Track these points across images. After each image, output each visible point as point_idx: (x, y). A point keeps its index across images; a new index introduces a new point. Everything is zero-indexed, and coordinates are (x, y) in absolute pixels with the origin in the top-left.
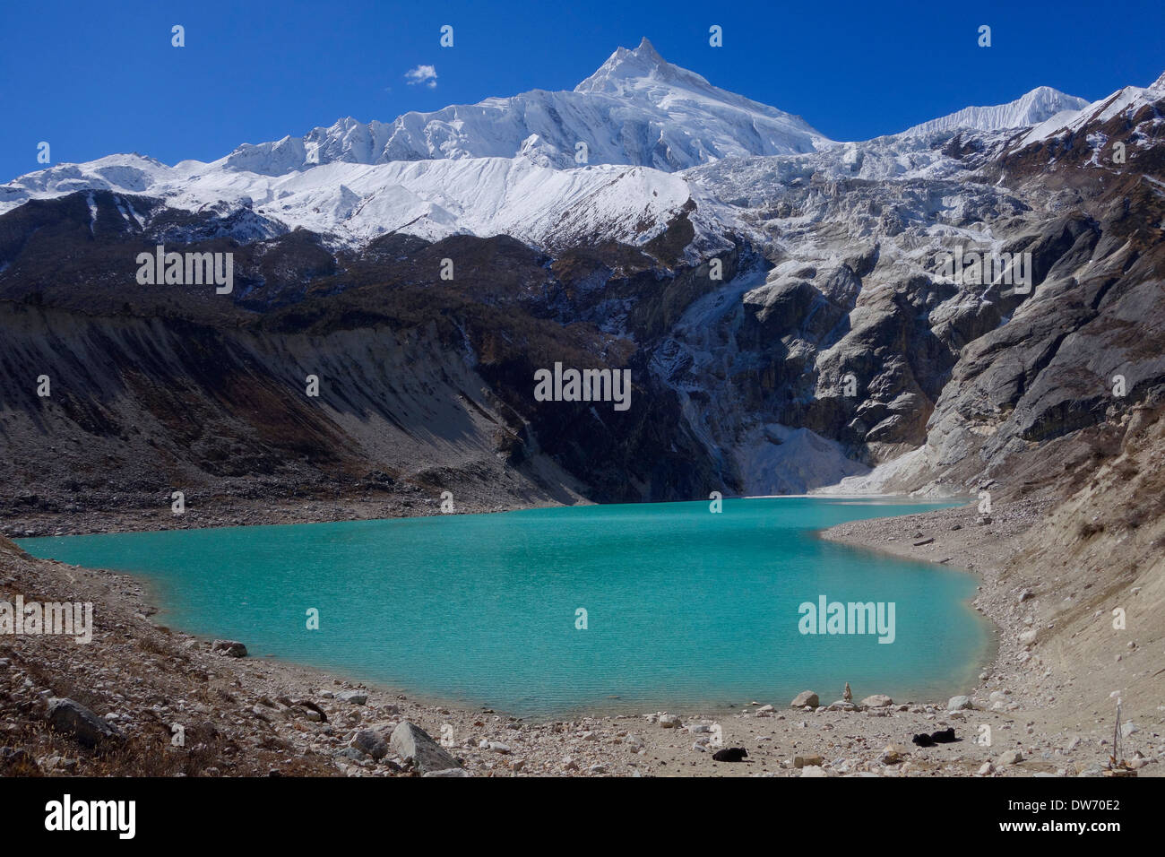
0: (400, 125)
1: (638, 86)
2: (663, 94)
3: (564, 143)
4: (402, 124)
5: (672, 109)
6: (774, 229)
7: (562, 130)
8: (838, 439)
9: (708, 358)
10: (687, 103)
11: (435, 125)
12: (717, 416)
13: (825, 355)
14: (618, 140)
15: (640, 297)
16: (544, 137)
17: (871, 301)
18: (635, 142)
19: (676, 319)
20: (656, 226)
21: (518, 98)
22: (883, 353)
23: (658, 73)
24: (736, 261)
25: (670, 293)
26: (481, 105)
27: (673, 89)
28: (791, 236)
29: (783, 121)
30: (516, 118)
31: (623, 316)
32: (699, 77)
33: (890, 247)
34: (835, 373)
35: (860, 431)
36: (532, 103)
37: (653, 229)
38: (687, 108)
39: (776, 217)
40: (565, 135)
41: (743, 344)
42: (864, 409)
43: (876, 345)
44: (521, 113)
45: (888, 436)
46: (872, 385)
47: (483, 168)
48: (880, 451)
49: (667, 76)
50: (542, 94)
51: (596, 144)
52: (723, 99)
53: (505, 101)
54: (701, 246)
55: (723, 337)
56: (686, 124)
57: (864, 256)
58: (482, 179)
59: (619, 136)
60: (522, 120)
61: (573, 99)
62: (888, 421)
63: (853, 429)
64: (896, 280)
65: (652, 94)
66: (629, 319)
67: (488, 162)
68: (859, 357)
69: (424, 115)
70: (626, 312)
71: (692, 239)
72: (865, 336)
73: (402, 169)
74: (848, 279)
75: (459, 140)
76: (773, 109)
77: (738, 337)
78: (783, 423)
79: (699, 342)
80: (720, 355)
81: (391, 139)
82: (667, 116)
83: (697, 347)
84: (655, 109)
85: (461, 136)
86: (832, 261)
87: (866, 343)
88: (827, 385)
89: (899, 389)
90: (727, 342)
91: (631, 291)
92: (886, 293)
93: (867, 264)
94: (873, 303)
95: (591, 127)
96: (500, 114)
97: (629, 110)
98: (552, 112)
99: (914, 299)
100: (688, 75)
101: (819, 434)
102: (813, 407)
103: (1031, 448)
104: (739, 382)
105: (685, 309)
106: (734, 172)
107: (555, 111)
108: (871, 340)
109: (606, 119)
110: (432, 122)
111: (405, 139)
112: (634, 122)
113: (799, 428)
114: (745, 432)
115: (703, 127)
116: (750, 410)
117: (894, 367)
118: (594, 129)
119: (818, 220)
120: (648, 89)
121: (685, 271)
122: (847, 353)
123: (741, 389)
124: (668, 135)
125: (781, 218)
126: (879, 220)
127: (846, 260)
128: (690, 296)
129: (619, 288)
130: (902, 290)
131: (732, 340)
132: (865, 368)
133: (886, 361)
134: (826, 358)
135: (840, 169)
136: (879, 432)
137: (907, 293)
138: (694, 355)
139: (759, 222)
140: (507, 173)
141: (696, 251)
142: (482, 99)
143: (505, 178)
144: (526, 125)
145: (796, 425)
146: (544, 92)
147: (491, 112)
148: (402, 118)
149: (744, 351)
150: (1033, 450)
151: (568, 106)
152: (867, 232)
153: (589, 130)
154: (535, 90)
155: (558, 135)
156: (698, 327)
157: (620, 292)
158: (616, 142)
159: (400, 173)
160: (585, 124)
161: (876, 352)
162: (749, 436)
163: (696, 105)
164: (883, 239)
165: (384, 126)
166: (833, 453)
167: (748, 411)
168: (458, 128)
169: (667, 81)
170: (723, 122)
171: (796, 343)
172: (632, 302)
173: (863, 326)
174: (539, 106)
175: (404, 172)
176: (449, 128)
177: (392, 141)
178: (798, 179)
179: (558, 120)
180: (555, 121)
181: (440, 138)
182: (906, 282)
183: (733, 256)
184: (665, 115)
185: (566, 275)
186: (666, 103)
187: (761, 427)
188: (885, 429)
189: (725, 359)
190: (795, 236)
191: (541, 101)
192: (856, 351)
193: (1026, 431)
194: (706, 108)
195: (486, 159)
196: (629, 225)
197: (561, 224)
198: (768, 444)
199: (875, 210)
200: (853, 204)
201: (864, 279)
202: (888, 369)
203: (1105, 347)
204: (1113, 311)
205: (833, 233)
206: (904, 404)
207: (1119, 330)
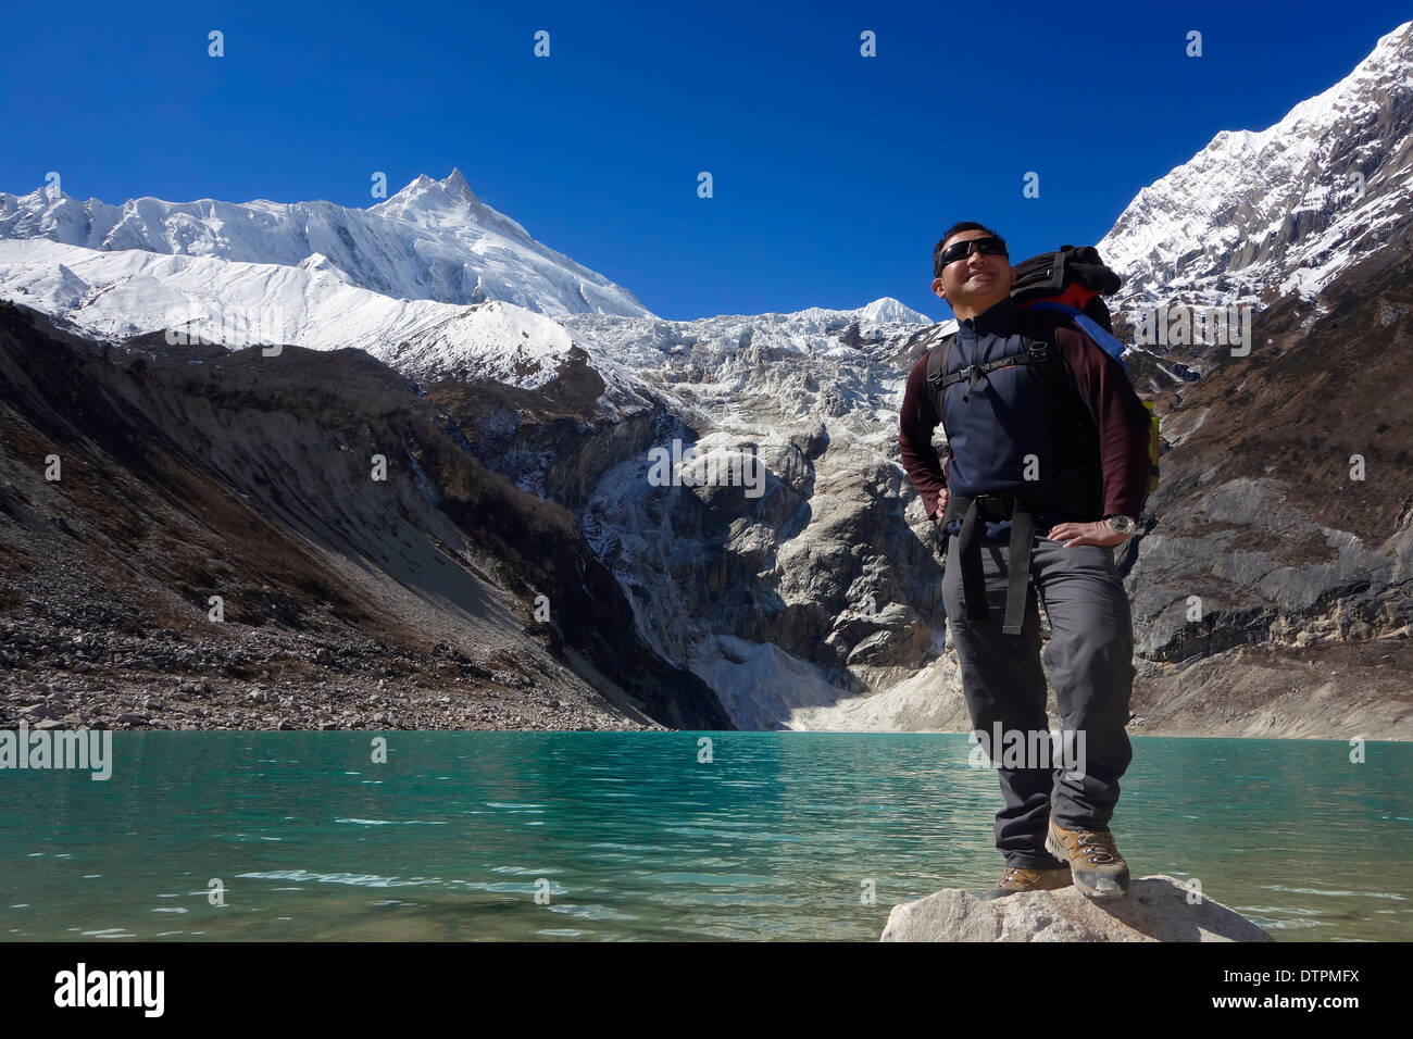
0: (131, 211)
1: (445, 223)
2: (475, 237)
3: (356, 271)
4: (135, 210)
5: (487, 255)
6: (687, 394)
7: (353, 256)
8: (812, 659)
9: (642, 544)
10: (505, 252)
11: (184, 219)
12: (662, 621)
13: (788, 550)
14: (425, 279)
15: (558, 452)
16: (331, 259)
17: (835, 489)
18: (445, 284)
19: (592, 489)
20: (543, 371)
21: (299, 206)
22: (862, 552)
23: (471, 212)
24: (653, 425)
25: (587, 453)
26: (246, 205)
27: (487, 234)
28: (709, 405)
29: (611, 290)
30: (294, 229)
31: (540, 474)
32: (518, 225)
33: (839, 430)
34: (805, 573)
35: (841, 649)
36: (317, 216)
37: (541, 374)
38: (505, 258)
39: (685, 381)
40: (358, 263)
41: (680, 528)
42: (844, 622)
43: (853, 541)
44: (301, 226)
45: (877, 658)
46: (851, 592)
47: (270, 276)
48: (870, 677)
49: (482, 219)
50: (330, 208)
51: (397, 279)
52: (547, 256)
53: (282, 207)
54: (616, 399)
55: (654, 518)
56: (506, 275)
57: (815, 436)
58: (270, 290)
59: (427, 275)
60: (302, 234)
61: (370, 221)
62: (877, 639)
63: (832, 646)
64: (861, 466)
65: (463, 235)
66: (546, 477)
67: (277, 271)
68: (835, 555)
69: (167, 205)
70: (541, 469)
71: (604, 390)
72: (838, 529)
73: (147, 260)
74: (799, 459)
75: (216, 243)
76: (599, 276)
77: (673, 519)
78: (740, 634)
79: (624, 521)
80: (654, 540)
81: (117, 227)
82: (483, 262)
83: (622, 528)
84: (468, 251)
85: (218, 239)
86: (774, 439)
87: (841, 538)
88: (794, 587)
89: (884, 599)
90: (660, 524)
91: (547, 443)
92: (855, 480)
93: (818, 445)
94: (839, 492)
95: (392, 259)
96: (272, 222)
97: (438, 247)
98: (342, 231)
99: (886, 490)
100: (504, 222)
101: (787, 651)
102: (780, 615)
103: (1165, 673)
104: (681, 577)
105: (598, 476)
106: (597, 330)
107: (347, 232)
108: (847, 536)
109: (412, 253)
110: (179, 215)
111: (138, 229)
112: (445, 262)
113: (762, 642)
114: (693, 644)
115: (525, 283)
116: (695, 615)
117: (877, 570)
118: (395, 261)
119: (737, 389)
120: (456, 228)
121: (606, 427)
122: (818, 549)
123: (683, 586)
124: (487, 282)
125: (691, 382)
126: (818, 396)
127: (793, 438)
128: (605, 461)
129: (532, 437)
130: (872, 479)
131: (666, 523)
132: (844, 569)
133: (866, 563)
134: (790, 554)
135: (726, 341)
136: (865, 653)
137: (877, 483)
138: (621, 536)
139: (665, 384)
140: (304, 288)
141: (611, 405)
142: (250, 199)
143: (304, 293)
144: (307, 241)
145: (758, 639)
146: (334, 205)
147: (260, 215)
148: (135, 202)
149: (681, 538)
150: (1170, 675)
151: (364, 228)
152: (805, 408)
153: (389, 261)
154: (321, 201)
155: (348, 261)
156: (620, 502)
157: (533, 442)
158: (421, 281)
159: (145, 265)
160: (384, 253)
161: (855, 550)
162: (700, 649)
163: (514, 256)
164: (829, 420)
165: (107, 209)
166: (811, 677)
167: (692, 616)
168: (216, 230)
169: (480, 223)
170: (548, 282)
171: (750, 533)
172: (548, 457)
173: (834, 518)
174: (325, 222)
175: (151, 265)
176: (203, 226)
177: (119, 230)
178: (678, 347)
179: (350, 244)
180: (346, 244)
181: (187, 237)
182: (875, 469)
183: (652, 419)
184: (481, 261)
185: (461, 409)
186: (479, 247)
187: (712, 639)
188: (873, 649)
189: (660, 546)
190: (716, 405)
191: (328, 216)
192: (830, 548)
193: (1159, 651)
194: (525, 261)
195: (275, 266)
196: (505, 365)
197: (403, 356)
198: (725, 663)
199: (812, 384)
200: (783, 376)
201: (816, 462)
202: (869, 573)
203: (1228, 551)
204: (1202, 512)
205: (761, 407)
206: (894, 617)
207: (1233, 532)
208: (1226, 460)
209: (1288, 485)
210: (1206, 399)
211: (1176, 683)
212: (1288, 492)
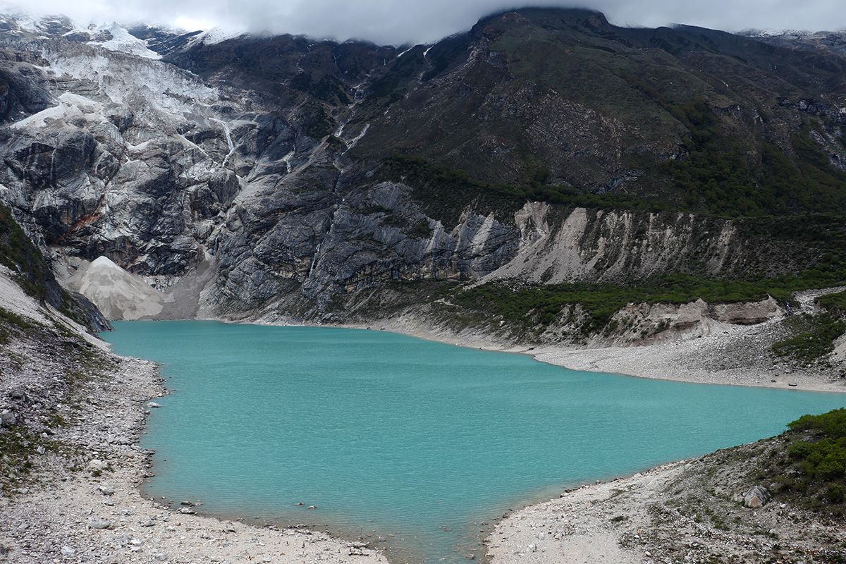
17: (144, 157)
22: (164, 202)
42: (152, 248)
43: (158, 195)
57: (127, 118)
62: (174, 259)
64: (159, 142)
68: (146, 204)
72: (148, 187)
86: (99, 116)
87: (150, 193)
89: (177, 232)
92: (154, 152)
93: (129, 123)
94: (146, 159)
99: (176, 159)
103: (348, 291)
108: (154, 191)
117: (173, 214)
122: (135, 199)
127: (112, 117)
130: (168, 152)
132: (152, 213)
133: (165, 209)
136: (165, 267)
137: (170, 154)
150: (350, 293)
161: (158, 201)
173: (144, 178)
182: (168, 146)
188: (172, 265)
192: (143, 199)
193: (346, 280)
203: (381, 225)
204: (368, 199)
205: (84, 88)
206: (184, 245)
207: (383, 214)
208: (380, 166)
209: (411, 189)
210: (366, 117)
211: (353, 298)
212: (412, 193)
